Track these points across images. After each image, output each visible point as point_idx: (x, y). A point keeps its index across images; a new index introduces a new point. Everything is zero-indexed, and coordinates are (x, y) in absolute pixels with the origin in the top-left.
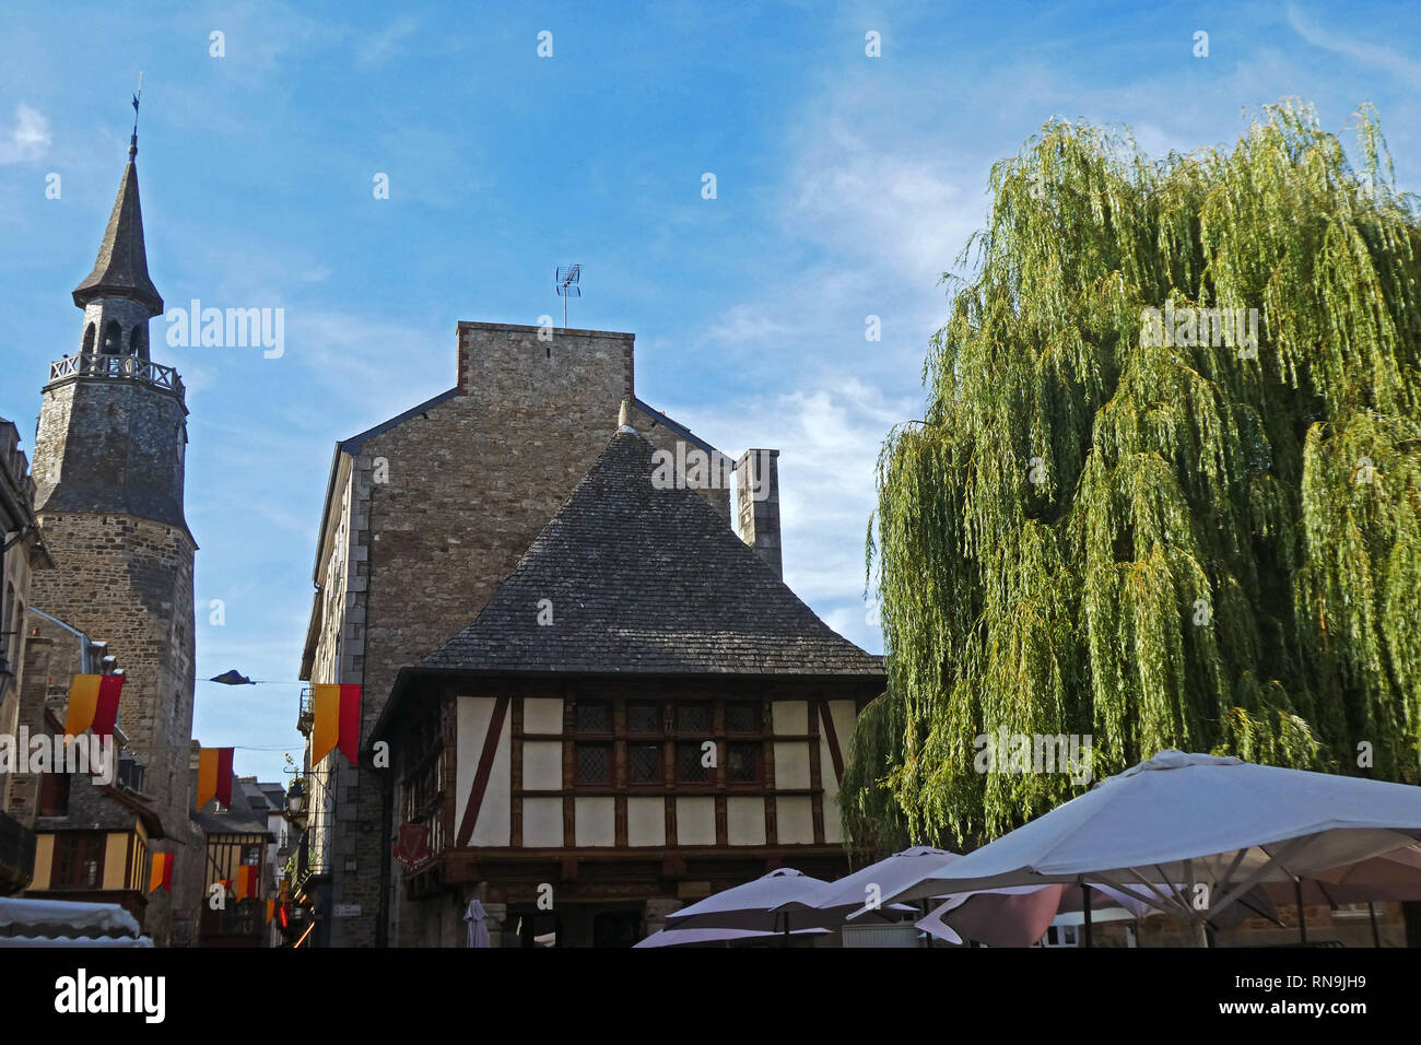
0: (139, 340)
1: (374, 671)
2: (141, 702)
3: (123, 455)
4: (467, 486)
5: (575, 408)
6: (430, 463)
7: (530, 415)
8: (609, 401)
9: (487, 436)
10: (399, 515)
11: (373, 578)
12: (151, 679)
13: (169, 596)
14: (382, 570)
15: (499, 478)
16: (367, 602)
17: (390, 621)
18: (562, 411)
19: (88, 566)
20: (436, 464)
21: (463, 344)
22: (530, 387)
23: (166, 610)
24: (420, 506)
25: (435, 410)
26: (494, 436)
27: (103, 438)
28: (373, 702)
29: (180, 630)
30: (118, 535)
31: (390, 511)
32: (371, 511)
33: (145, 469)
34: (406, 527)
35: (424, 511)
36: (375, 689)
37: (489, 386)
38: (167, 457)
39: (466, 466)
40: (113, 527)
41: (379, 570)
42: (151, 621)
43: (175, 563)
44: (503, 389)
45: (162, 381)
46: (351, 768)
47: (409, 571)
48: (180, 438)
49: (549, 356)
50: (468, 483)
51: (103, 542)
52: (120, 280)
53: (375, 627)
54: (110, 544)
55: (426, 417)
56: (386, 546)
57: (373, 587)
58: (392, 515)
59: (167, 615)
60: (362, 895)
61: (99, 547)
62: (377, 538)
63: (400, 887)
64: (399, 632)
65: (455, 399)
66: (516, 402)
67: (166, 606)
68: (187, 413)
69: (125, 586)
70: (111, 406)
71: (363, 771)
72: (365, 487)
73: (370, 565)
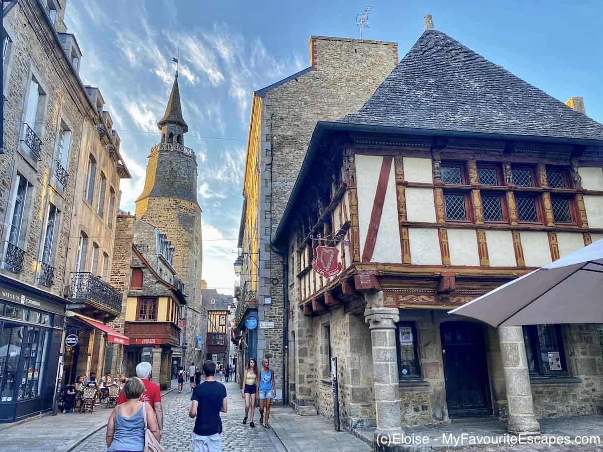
0: (179, 140)
1: (276, 203)
2: (183, 262)
3: (175, 178)
4: (318, 114)
5: (370, 78)
6: (300, 102)
7: (348, 80)
8: (387, 74)
9: (328, 90)
10: (286, 127)
11: (274, 157)
12: (186, 254)
13: (193, 226)
14: (278, 154)
15: (335, 110)
16: (271, 169)
17: (283, 179)
18: (363, 79)
19: (164, 215)
20: (303, 103)
21: (314, 46)
22: (347, 67)
23: (191, 231)
24: (296, 123)
25: (301, 77)
26: (331, 90)
27: (168, 172)
28: (276, 218)
29: (197, 239)
30: (174, 204)
31: (281, 125)
32: (272, 125)
33: (183, 183)
34: (289, 133)
35: (298, 126)
36: (277, 212)
37: (327, 66)
38: (191, 179)
39: (318, 104)
40: (172, 202)
41: (276, 153)
42: (186, 234)
43: (194, 215)
44: (334, 68)
45: (188, 153)
46: (266, 251)
47: (292, 154)
48: (195, 173)
49: (356, 52)
50: (319, 112)
51: (169, 207)
52: (173, 118)
53: (276, 181)
54: (171, 208)
55: (297, 81)
56: (280, 142)
57: (274, 162)
58: (282, 127)
59: (192, 232)
60: (274, 317)
61: (168, 209)
62: (275, 138)
63: (297, 311)
64: (288, 184)
65: (311, 72)
66: (341, 74)
67: (191, 229)
68: (197, 165)
69: (177, 222)
70: (170, 161)
71: (272, 253)
72: (268, 113)
73: (272, 151)
